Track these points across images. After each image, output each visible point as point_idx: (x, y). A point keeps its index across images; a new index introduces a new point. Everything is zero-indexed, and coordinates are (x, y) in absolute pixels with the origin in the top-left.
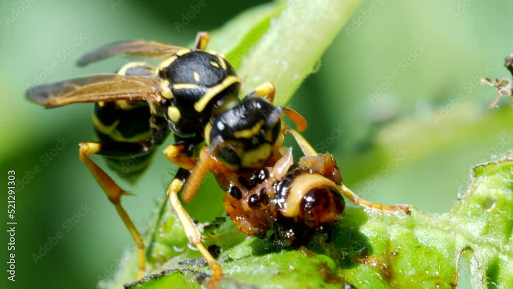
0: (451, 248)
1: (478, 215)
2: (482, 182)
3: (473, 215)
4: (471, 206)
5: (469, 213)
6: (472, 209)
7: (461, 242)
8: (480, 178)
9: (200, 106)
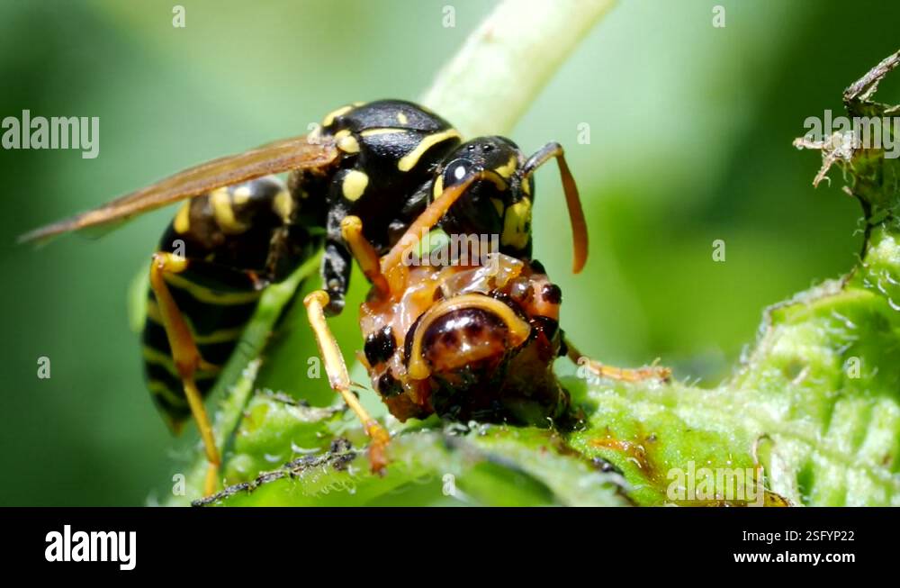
0: (741, 433)
1: (778, 390)
2: (782, 334)
3: (769, 389)
4: (766, 373)
5: (764, 384)
6: (766, 378)
7: (753, 428)
8: (781, 328)
9: (407, 164)
